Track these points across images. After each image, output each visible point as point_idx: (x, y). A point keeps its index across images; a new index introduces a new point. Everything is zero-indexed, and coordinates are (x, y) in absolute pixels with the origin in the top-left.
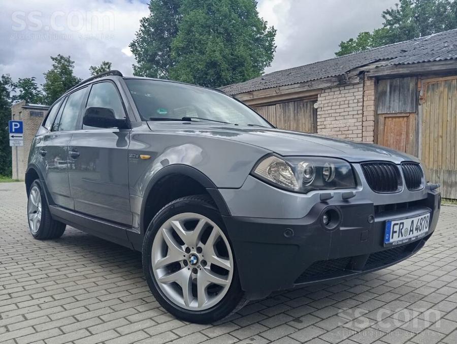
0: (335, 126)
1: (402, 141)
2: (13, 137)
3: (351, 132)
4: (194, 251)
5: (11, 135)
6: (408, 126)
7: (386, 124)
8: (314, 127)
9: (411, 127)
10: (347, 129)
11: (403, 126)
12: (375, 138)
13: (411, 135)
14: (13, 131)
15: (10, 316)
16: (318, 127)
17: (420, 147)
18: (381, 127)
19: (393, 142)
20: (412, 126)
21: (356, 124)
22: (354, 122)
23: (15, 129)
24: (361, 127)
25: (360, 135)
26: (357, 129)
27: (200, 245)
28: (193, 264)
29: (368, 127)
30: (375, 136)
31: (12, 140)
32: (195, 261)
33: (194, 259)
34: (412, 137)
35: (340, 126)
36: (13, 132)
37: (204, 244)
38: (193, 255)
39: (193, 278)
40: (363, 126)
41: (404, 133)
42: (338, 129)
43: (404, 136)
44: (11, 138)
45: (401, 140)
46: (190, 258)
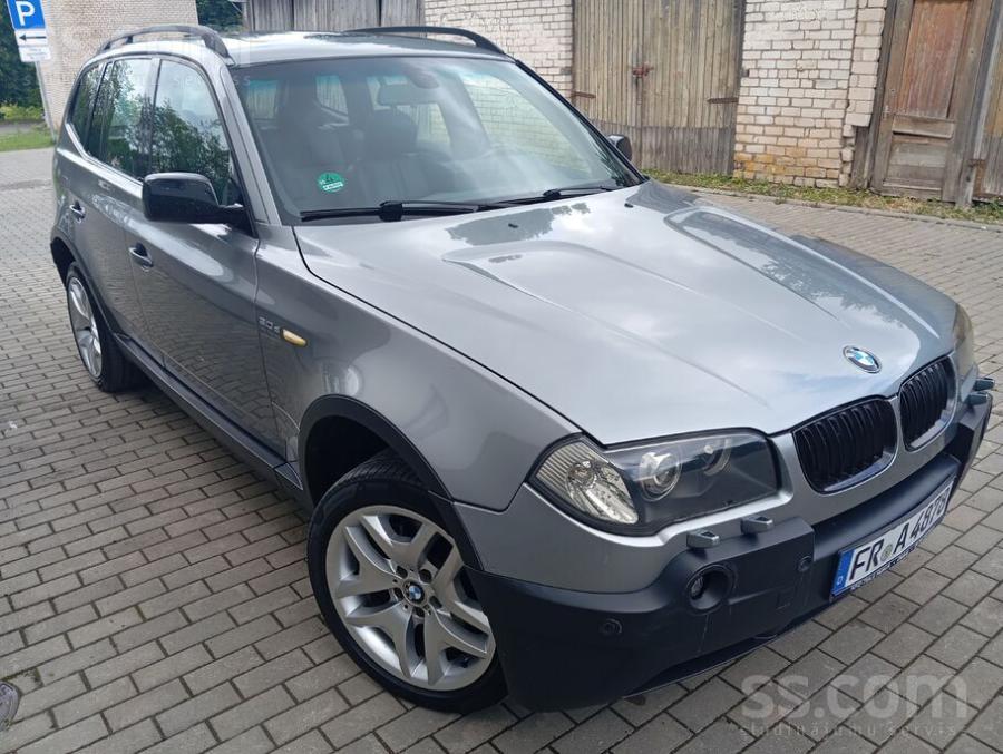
0: (790, 16)
1: (948, 62)
2: (24, 38)
3: (826, 35)
4: (414, 577)
5: (18, 33)
6: (968, 25)
7: (915, 18)
8: (736, 16)
9: (975, 27)
10: (816, 25)
11: (957, 24)
12: (883, 55)
13: (971, 49)
14: (22, 22)
15: (58, 675)
16: (747, 18)
17: (990, 81)
18: (901, 25)
19: (927, 66)
20: (979, 26)
21: (842, 15)
22: (837, 10)
23: (25, 18)
24: (851, 24)
25: (848, 45)
26: (843, 29)
27: (428, 566)
28: (414, 600)
29: (868, 25)
30: (884, 50)
31: (23, 46)
32: (418, 596)
33: (416, 591)
34: (972, 53)
35: (800, 16)
36: (23, 27)
37: (439, 567)
38: (413, 583)
39: (416, 623)
40: (856, 22)
41: (955, 43)
42: (794, 26)
43: (953, 52)
44: (20, 42)
45: (945, 60)
46: (407, 587)
